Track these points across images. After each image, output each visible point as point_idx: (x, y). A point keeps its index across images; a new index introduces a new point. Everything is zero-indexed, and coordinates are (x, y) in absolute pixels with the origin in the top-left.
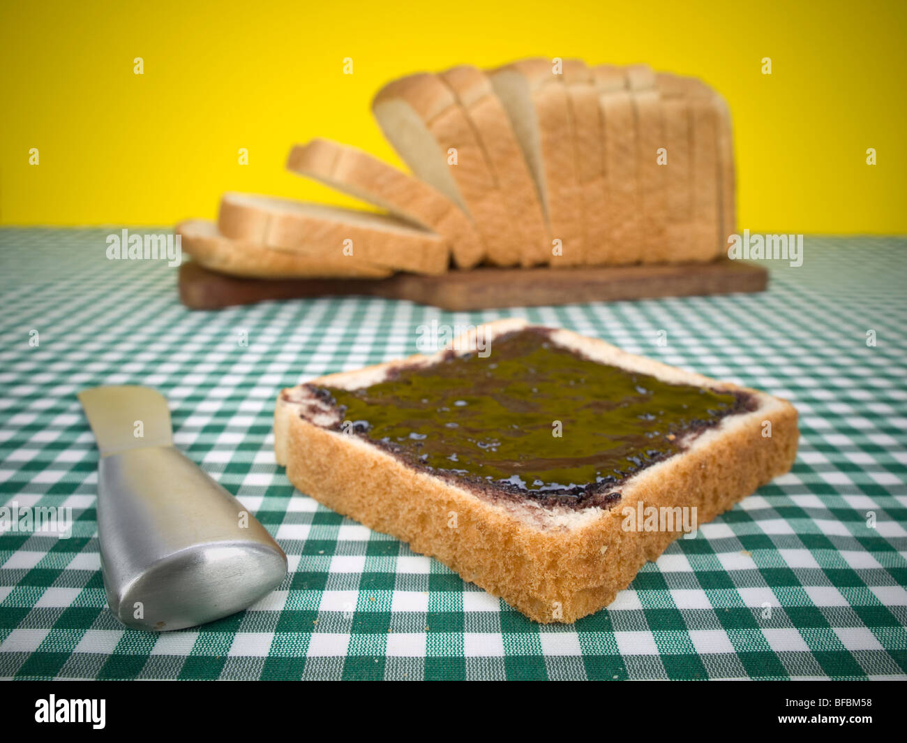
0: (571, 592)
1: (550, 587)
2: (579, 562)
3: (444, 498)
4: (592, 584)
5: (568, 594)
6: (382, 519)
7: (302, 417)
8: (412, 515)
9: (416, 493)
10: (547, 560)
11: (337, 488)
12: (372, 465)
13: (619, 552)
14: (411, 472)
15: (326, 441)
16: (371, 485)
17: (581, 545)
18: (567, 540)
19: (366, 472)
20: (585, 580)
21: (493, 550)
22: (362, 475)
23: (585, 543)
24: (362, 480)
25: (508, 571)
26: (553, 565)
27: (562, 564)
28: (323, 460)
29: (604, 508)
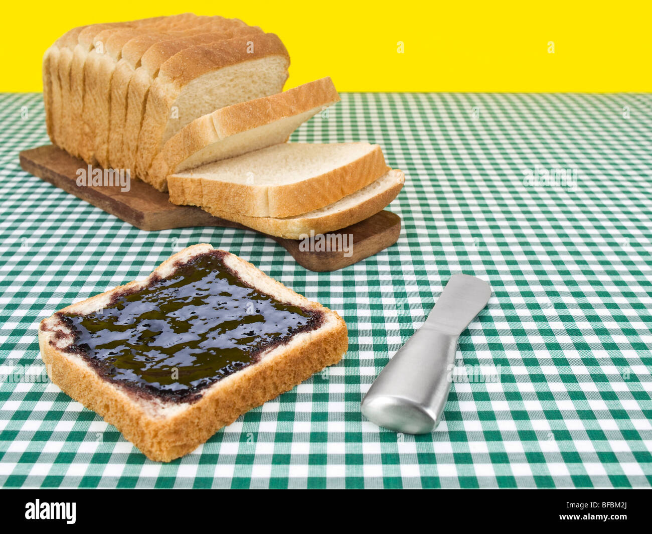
0: (167, 448)
1: (155, 445)
2: (170, 434)
3: (113, 398)
4: (178, 443)
5: (165, 449)
6: (91, 404)
7: (51, 342)
8: (102, 404)
9: (102, 394)
10: (153, 433)
11: (69, 385)
12: (83, 376)
13: (198, 426)
14: (100, 381)
15: (61, 359)
16: (84, 386)
17: (169, 426)
18: (163, 424)
19: (81, 379)
20: (174, 442)
21: (133, 425)
22: (79, 380)
23: (172, 425)
24: (79, 383)
25: (139, 437)
26: (156, 436)
27: (160, 436)
28: (61, 370)
29: (191, 404)
